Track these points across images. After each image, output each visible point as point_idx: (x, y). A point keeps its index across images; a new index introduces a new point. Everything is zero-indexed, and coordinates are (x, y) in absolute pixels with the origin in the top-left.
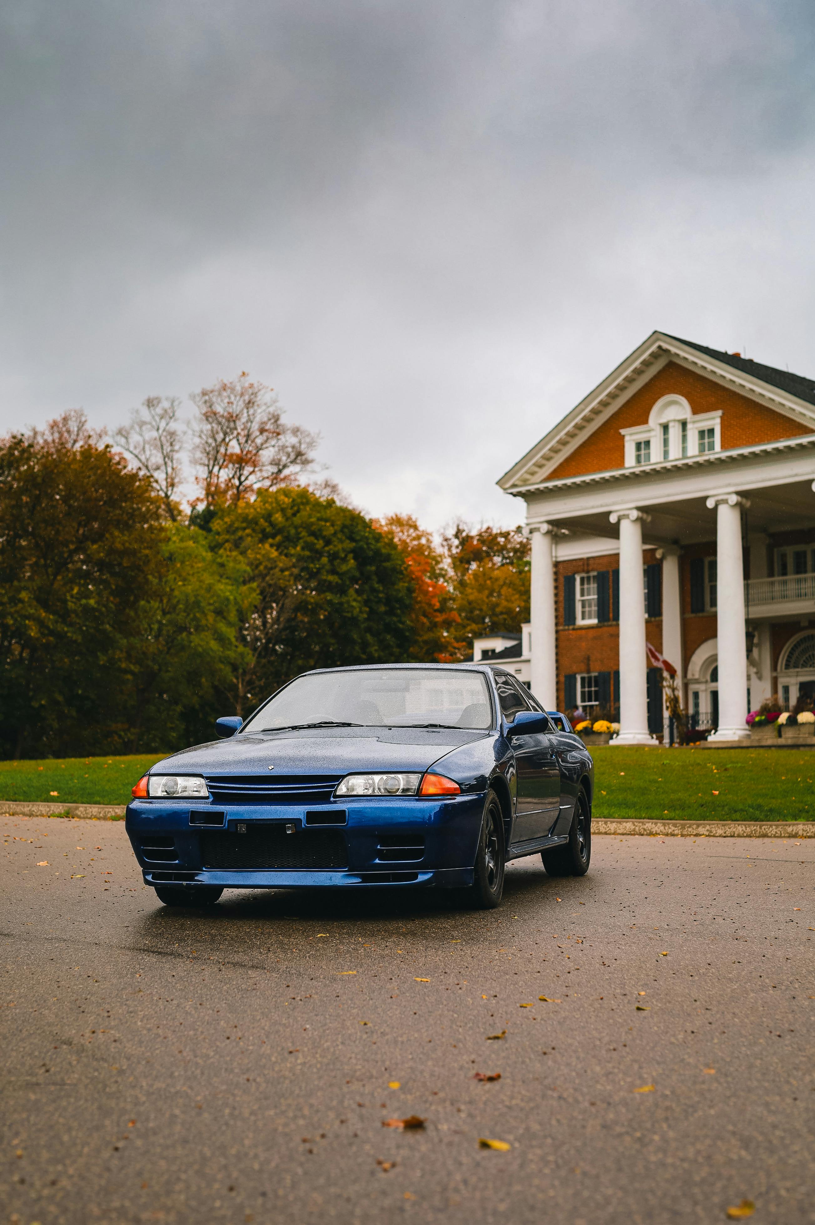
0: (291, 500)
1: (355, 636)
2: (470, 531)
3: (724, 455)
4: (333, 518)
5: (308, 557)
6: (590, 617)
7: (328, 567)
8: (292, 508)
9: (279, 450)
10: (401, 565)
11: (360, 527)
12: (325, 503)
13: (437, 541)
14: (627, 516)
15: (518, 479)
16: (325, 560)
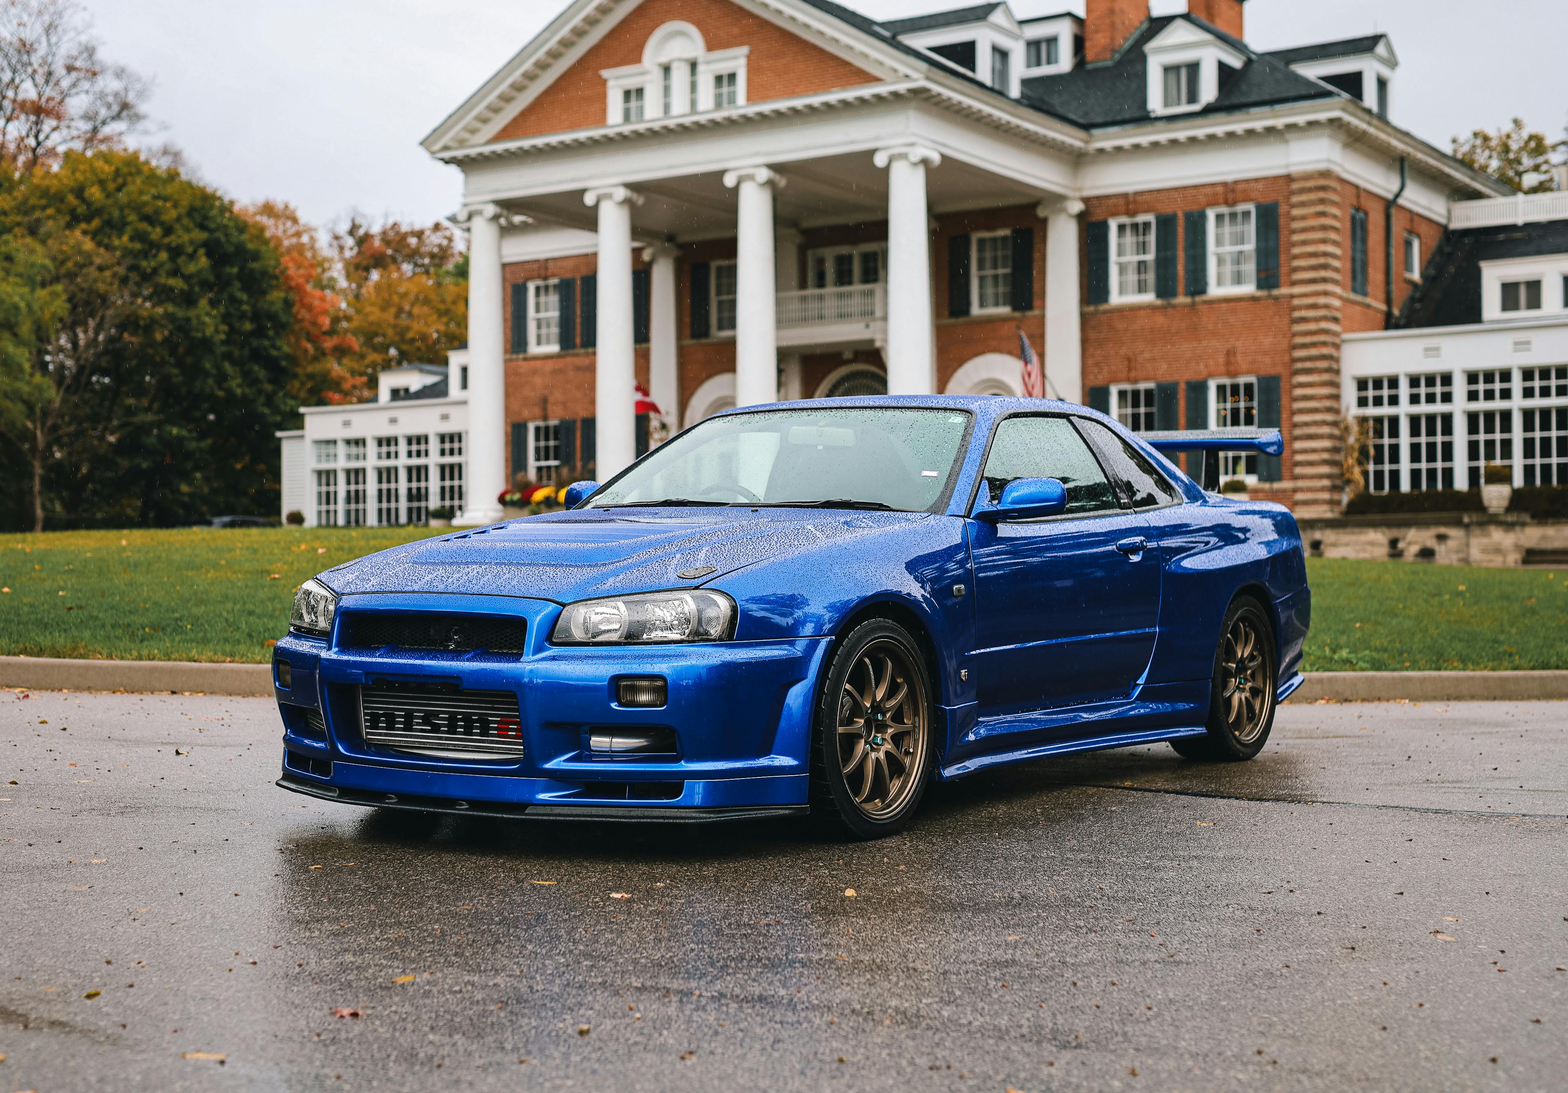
0: (113, 168)
1: (208, 365)
2: (369, 227)
3: (752, 110)
4: (176, 197)
5: (140, 251)
6: (548, 342)
7: (168, 266)
8: (114, 180)
9: (96, 99)
10: (275, 268)
11: (214, 212)
12: (164, 176)
13: (323, 240)
14: (609, 196)
15: (453, 139)
16: (164, 256)
